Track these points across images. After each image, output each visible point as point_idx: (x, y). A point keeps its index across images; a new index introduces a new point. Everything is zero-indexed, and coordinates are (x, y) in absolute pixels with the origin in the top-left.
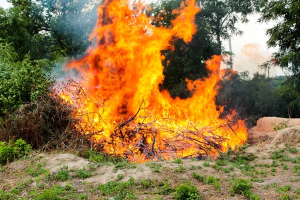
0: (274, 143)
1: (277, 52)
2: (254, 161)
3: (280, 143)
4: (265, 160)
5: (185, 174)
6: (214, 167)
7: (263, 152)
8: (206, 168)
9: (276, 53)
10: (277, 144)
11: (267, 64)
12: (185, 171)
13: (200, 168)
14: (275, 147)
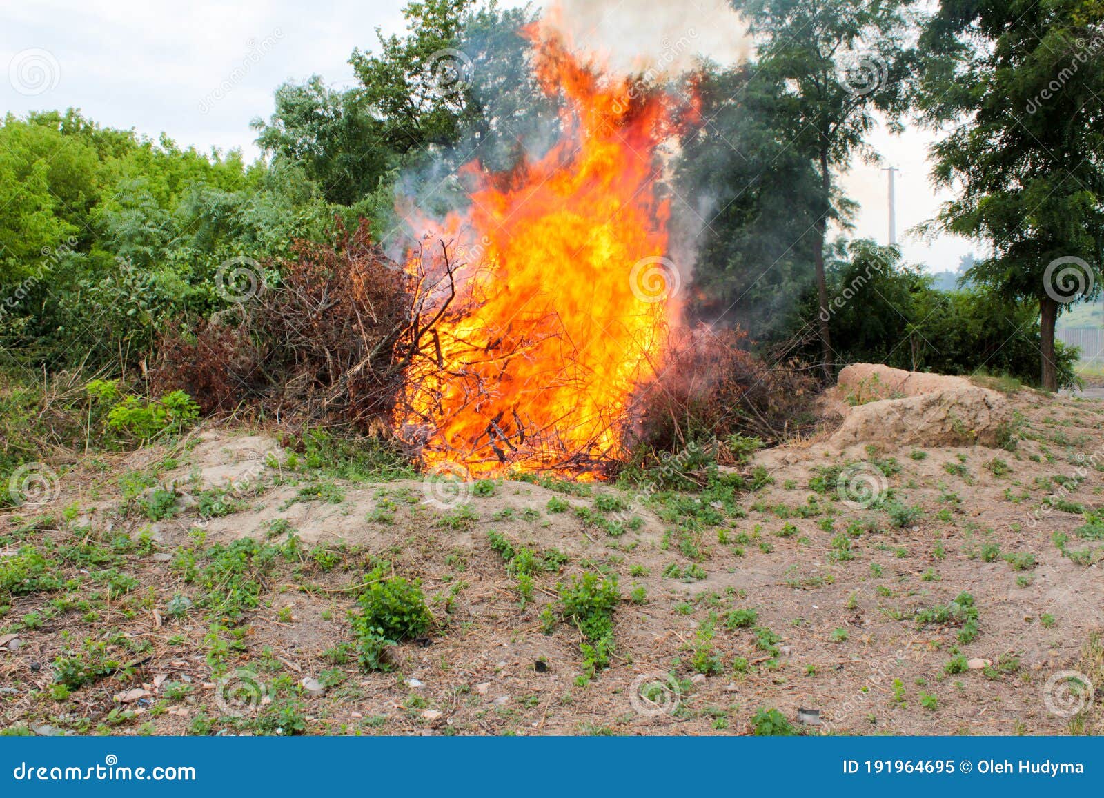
0: (838, 443)
1: (955, 201)
2: (760, 493)
3: (855, 443)
4: (792, 493)
5: (467, 535)
6: (581, 515)
7: (796, 467)
8: (552, 518)
9: (950, 202)
10: (846, 444)
11: (926, 227)
12: (471, 525)
13: (530, 515)
14: (838, 453)
